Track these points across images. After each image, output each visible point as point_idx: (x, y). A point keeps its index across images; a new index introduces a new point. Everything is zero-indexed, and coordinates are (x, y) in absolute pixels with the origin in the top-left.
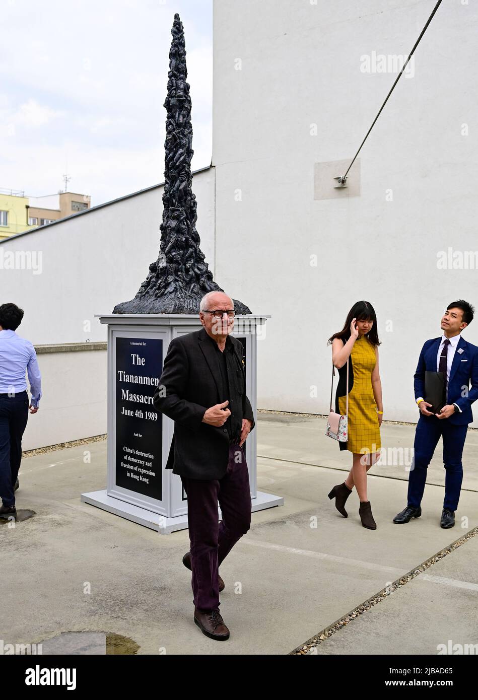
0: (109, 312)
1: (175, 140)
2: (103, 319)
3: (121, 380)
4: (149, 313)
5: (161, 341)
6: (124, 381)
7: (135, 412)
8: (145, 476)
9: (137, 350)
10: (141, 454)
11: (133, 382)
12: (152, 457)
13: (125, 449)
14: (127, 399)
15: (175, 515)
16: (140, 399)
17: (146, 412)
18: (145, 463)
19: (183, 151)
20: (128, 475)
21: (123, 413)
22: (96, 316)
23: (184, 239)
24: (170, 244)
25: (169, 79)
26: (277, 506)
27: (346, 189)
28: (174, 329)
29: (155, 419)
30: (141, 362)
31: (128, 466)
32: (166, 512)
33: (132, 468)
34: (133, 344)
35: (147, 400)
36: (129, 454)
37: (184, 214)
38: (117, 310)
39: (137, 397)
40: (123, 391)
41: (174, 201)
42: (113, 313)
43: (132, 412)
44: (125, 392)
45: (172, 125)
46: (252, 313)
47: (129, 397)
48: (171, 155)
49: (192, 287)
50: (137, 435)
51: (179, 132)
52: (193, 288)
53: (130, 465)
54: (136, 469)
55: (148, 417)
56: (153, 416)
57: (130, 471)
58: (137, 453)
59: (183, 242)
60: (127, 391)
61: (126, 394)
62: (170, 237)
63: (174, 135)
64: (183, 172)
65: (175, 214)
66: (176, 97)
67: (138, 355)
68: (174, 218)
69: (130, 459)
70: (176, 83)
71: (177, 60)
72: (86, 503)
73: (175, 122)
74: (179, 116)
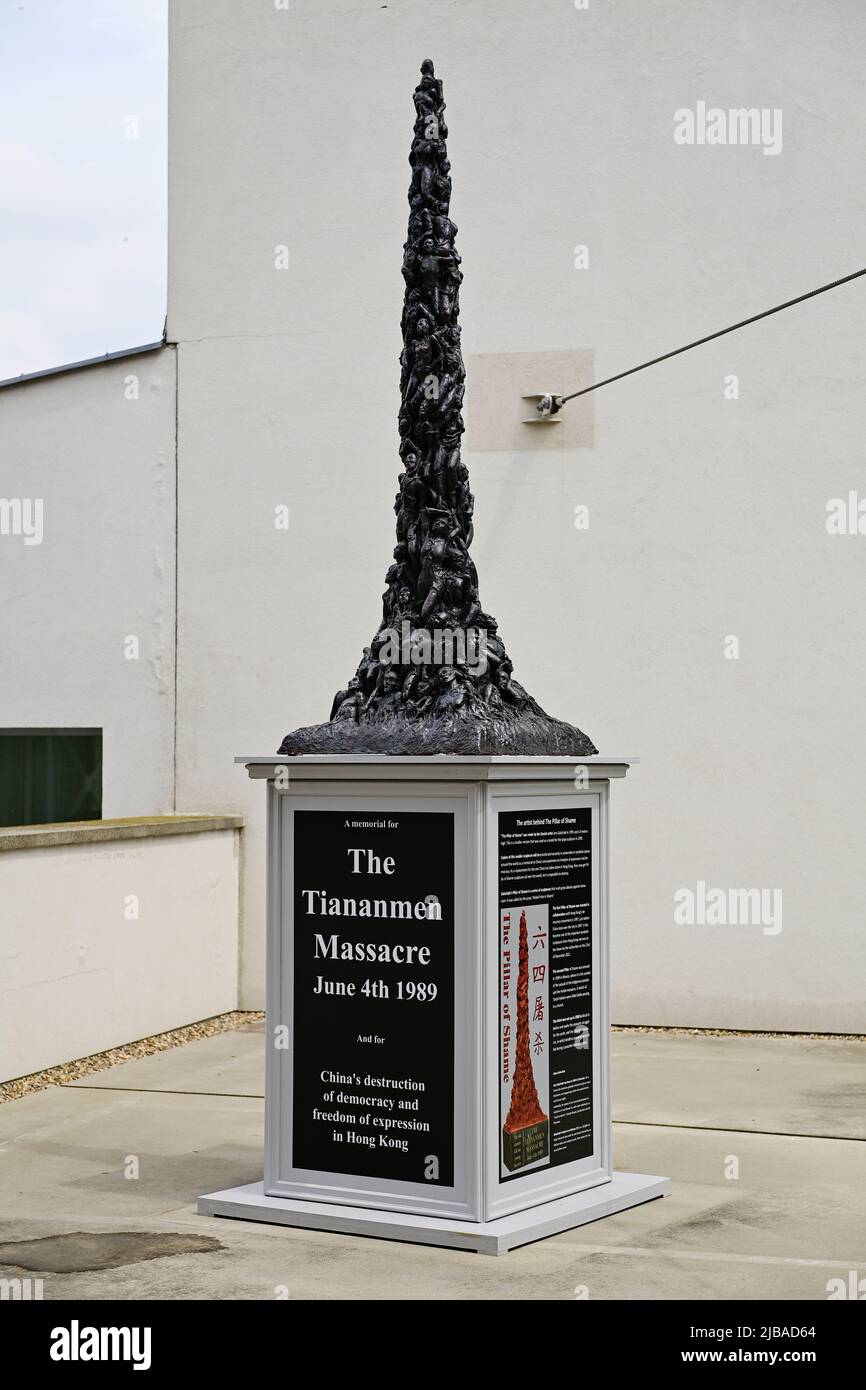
0: (270, 750)
1: (436, 354)
2: (257, 768)
3: (311, 911)
4: (405, 754)
5: (450, 817)
6: (324, 912)
7: (360, 985)
8: (394, 1134)
9: (365, 839)
10: (383, 1083)
11: (354, 914)
12: (421, 1087)
13: (327, 1076)
14: (334, 956)
15: (492, 1216)
16: (378, 953)
17: (400, 984)
18: (396, 1105)
19: (452, 379)
20: (338, 1137)
21: (320, 991)
22: (237, 760)
23: (460, 581)
24: (433, 594)
26: (662, 1196)
27: (558, 425)
28: (490, 794)
29: (429, 996)
30: (381, 865)
31: (337, 1117)
32: (465, 1211)
33: (351, 1119)
34: (355, 824)
35: (402, 955)
36: (338, 1088)
37: (457, 523)
38: (292, 745)
40: (319, 937)
41: (434, 494)
42: (278, 753)
43: (351, 987)
44: (327, 940)
45: (426, 317)
46: (596, 752)
47: (340, 951)
49: (490, 693)
50: (368, 1040)
51: (441, 335)
52: (492, 695)
53: (345, 1113)
54: (364, 1120)
55: (406, 995)
56: (422, 991)
57: (343, 1128)
58: (369, 1081)
59: (458, 587)
60: (334, 938)
61: (327, 946)
62: (431, 578)
63: (432, 340)
64: (453, 428)
65: (442, 525)
66: (434, 254)
67: (371, 852)
68: (436, 534)
69: (342, 1098)
70: (433, 221)
71: (432, 170)
72: (216, 1216)
73: (433, 311)
74: (441, 298)
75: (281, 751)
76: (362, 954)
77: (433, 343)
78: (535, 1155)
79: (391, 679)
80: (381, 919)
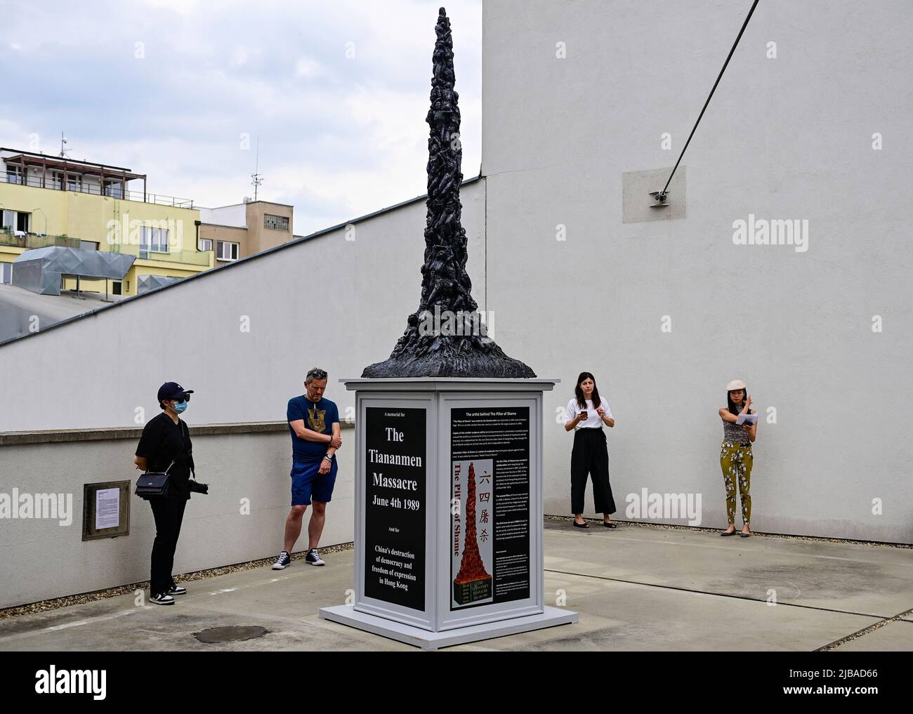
0: (357, 376)
1: (441, 163)
2: (350, 385)
3: (372, 461)
4: (409, 377)
5: (424, 410)
6: (377, 462)
7: (390, 501)
8: (403, 581)
9: (393, 422)
10: (398, 553)
11: (388, 462)
12: (412, 556)
13: (377, 549)
14: (381, 485)
15: (442, 629)
16: (397, 484)
17: (405, 500)
18: (403, 565)
19: (450, 176)
20: (381, 581)
21: (374, 503)
22: (340, 381)
23: (451, 284)
24: (434, 291)
25: (432, 87)
26: (571, 623)
27: (666, 209)
28: (441, 396)
30: (398, 437)
31: (381, 570)
32: (429, 625)
33: (386, 572)
34: (389, 415)
35: (406, 485)
36: (382, 555)
37: (452, 253)
38: (367, 373)
39: (394, 482)
40: (375, 474)
41: (439, 237)
42: (361, 377)
43: (387, 501)
44: (378, 476)
45: (437, 144)
46: (536, 377)
47: (383, 482)
48: (435, 180)
49: (462, 344)
50: (393, 530)
51: (445, 153)
52: (463, 345)
53: (384, 568)
54: (391, 573)
55: (407, 506)
56: (413, 505)
57: (384, 576)
58: (393, 552)
59: (450, 287)
60: (381, 475)
61: (379, 479)
62: (434, 282)
64: (450, 202)
65: (441, 254)
66: (441, 110)
67: (394, 429)
68: (439, 259)
69: (383, 561)
70: (441, 92)
71: (442, 65)
72: (326, 619)
73: (440, 140)
74: (445, 133)
75: (363, 376)
77: (439, 157)
78: (481, 596)
80: (398, 465)
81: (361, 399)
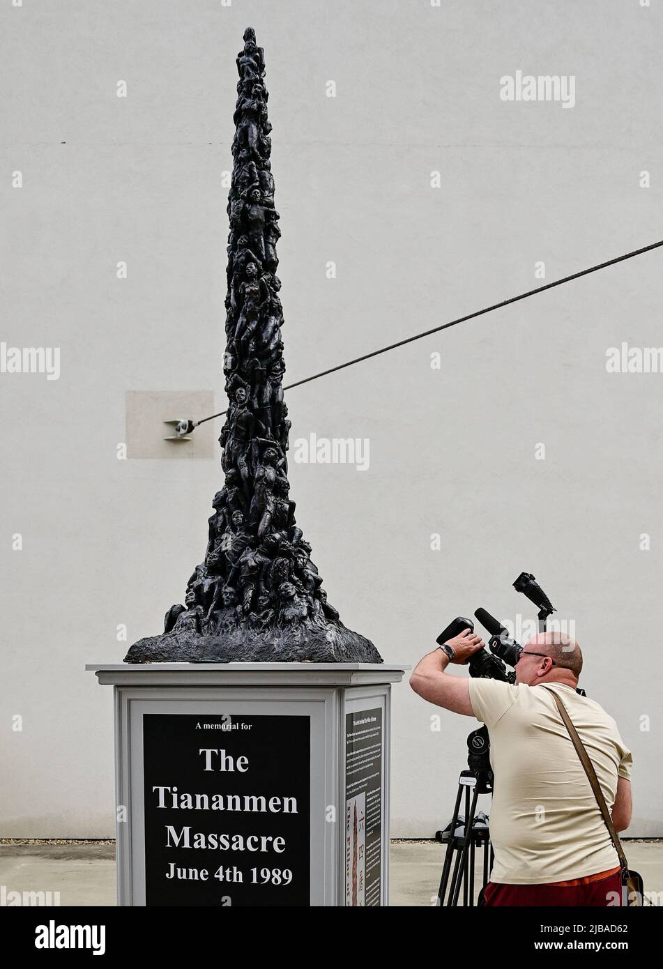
0: (117, 659)
1: (264, 296)
2: (104, 674)
3: (162, 805)
5: (305, 721)
6: (175, 806)
7: (213, 870)
9: (218, 740)
11: (206, 807)
14: (187, 845)
16: (231, 843)
17: (254, 870)
21: (170, 876)
22: (88, 668)
24: (267, 516)
29: (284, 881)
30: (233, 764)
34: (207, 726)
35: (257, 845)
38: (135, 654)
39: (223, 840)
40: (171, 829)
42: (124, 661)
43: (204, 872)
44: (178, 832)
46: (382, 661)
47: (192, 841)
48: (253, 326)
49: (319, 607)
52: (320, 609)
55: (260, 879)
56: (277, 876)
60: (186, 830)
61: (181, 836)
67: (223, 752)
73: (260, 257)
74: (267, 247)
75: (127, 659)
76: (216, 844)
77: (262, 285)
79: (230, 593)
80: (234, 813)
81: (129, 701)
